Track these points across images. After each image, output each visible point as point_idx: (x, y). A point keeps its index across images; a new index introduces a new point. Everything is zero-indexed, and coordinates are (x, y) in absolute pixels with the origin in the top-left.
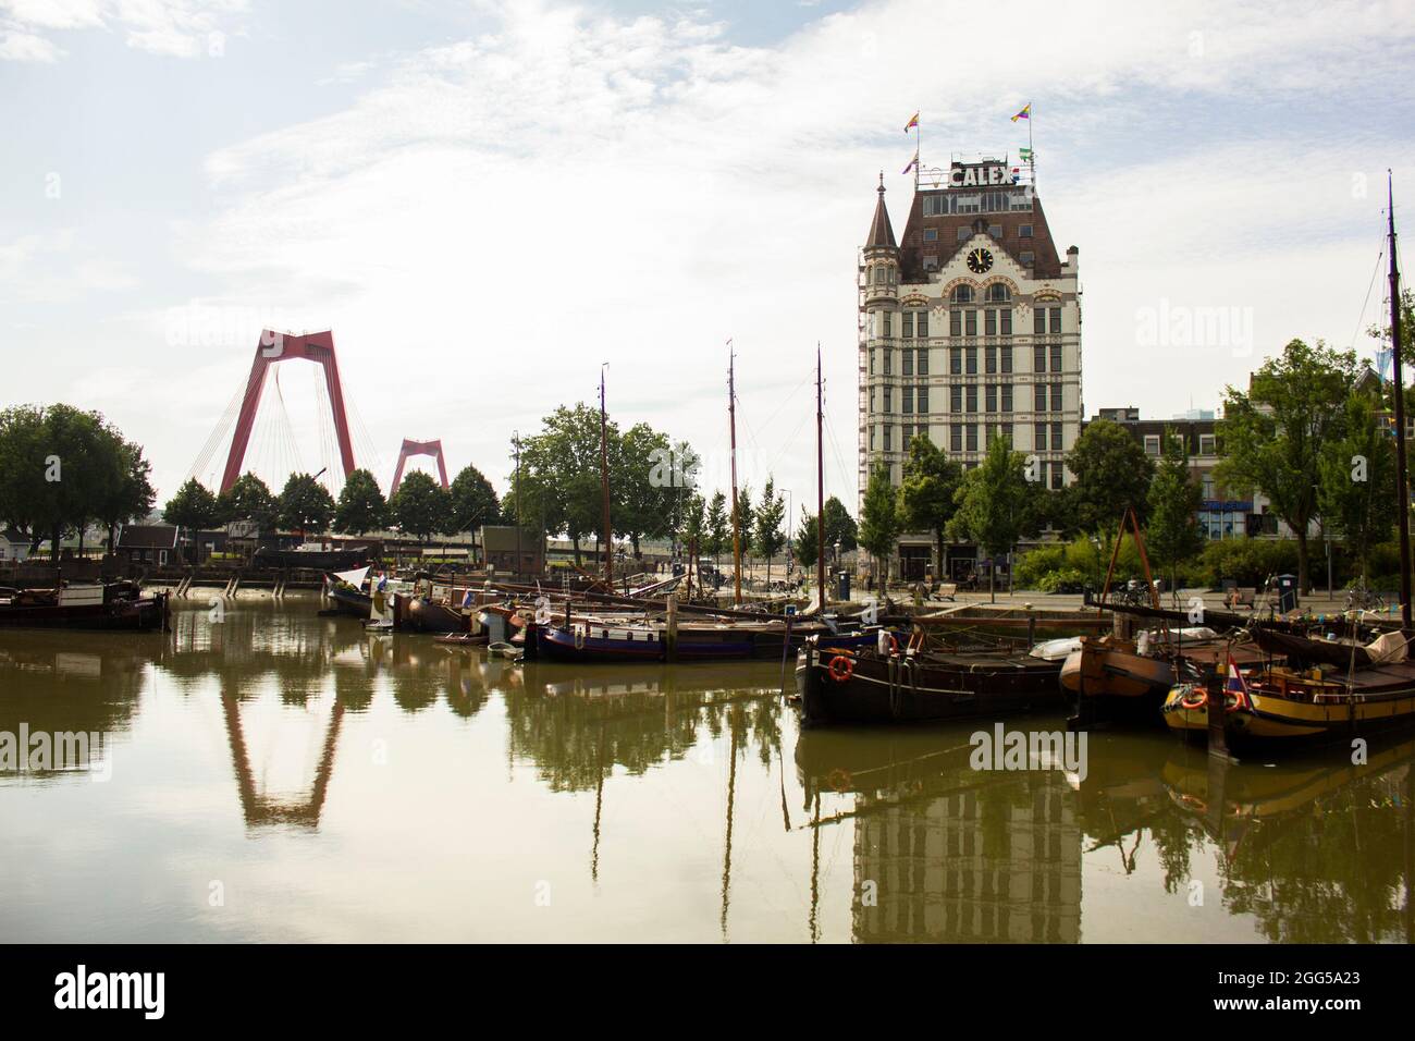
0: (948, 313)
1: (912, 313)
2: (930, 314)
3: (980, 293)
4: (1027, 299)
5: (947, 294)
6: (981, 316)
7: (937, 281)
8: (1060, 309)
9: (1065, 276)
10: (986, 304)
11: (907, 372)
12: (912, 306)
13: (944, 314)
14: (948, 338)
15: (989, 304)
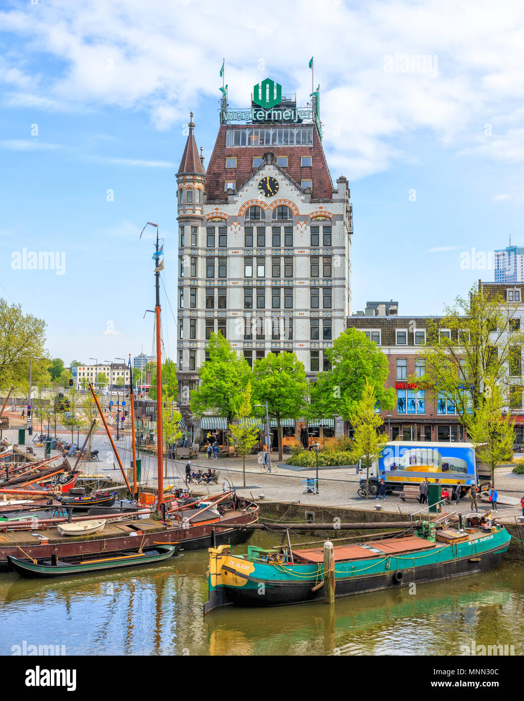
0: (243, 228)
1: (214, 228)
2: (229, 228)
3: (269, 213)
4: (305, 218)
5: (242, 213)
6: (269, 231)
7: (235, 202)
8: (331, 227)
9: (336, 201)
10: (273, 222)
11: (210, 276)
12: (214, 221)
13: (240, 229)
14: (243, 249)
15: (276, 222)
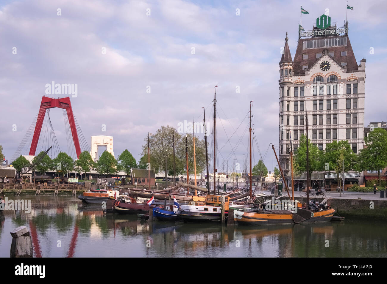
0: (312, 87)
1: (298, 87)
2: (305, 87)
3: (325, 79)
4: (344, 80)
5: (312, 80)
6: (325, 88)
7: (308, 75)
8: (357, 84)
9: (360, 71)
10: (327, 83)
11: (296, 110)
12: (298, 84)
13: (310, 87)
14: (312, 97)
15: (329, 83)
